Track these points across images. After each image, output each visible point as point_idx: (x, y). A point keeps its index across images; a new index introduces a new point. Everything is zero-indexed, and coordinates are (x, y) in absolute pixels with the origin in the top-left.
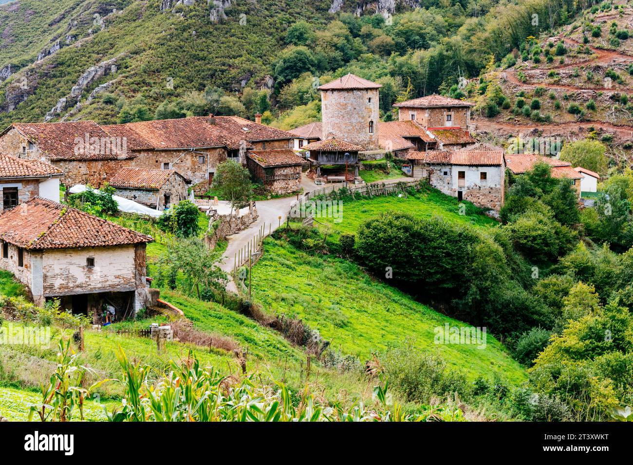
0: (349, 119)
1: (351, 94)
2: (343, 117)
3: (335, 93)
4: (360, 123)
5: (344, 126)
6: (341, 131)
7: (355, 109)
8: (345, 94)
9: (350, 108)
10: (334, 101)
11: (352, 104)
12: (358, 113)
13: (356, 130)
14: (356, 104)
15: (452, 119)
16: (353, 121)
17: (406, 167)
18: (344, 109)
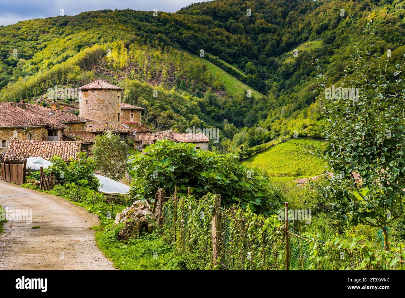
0: (107, 111)
1: (107, 92)
2: (102, 109)
3: (96, 92)
4: (113, 114)
5: (103, 116)
6: (100, 120)
7: (110, 103)
8: (103, 92)
9: (107, 103)
10: (94, 98)
11: (108, 100)
12: (112, 107)
13: (111, 119)
14: (111, 100)
15: (134, 117)
16: (109, 112)
17: (137, 145)
18: (103, 104)
